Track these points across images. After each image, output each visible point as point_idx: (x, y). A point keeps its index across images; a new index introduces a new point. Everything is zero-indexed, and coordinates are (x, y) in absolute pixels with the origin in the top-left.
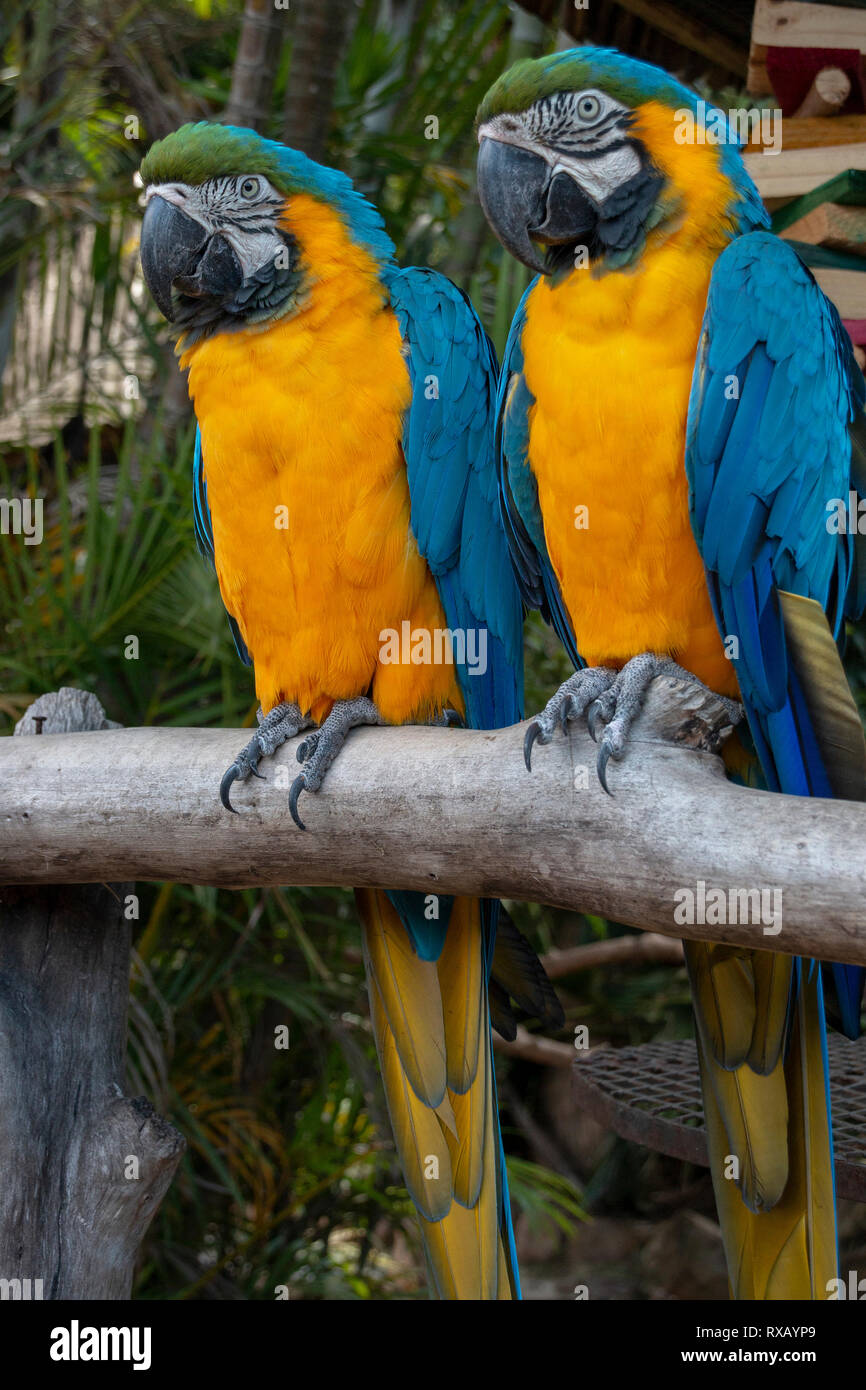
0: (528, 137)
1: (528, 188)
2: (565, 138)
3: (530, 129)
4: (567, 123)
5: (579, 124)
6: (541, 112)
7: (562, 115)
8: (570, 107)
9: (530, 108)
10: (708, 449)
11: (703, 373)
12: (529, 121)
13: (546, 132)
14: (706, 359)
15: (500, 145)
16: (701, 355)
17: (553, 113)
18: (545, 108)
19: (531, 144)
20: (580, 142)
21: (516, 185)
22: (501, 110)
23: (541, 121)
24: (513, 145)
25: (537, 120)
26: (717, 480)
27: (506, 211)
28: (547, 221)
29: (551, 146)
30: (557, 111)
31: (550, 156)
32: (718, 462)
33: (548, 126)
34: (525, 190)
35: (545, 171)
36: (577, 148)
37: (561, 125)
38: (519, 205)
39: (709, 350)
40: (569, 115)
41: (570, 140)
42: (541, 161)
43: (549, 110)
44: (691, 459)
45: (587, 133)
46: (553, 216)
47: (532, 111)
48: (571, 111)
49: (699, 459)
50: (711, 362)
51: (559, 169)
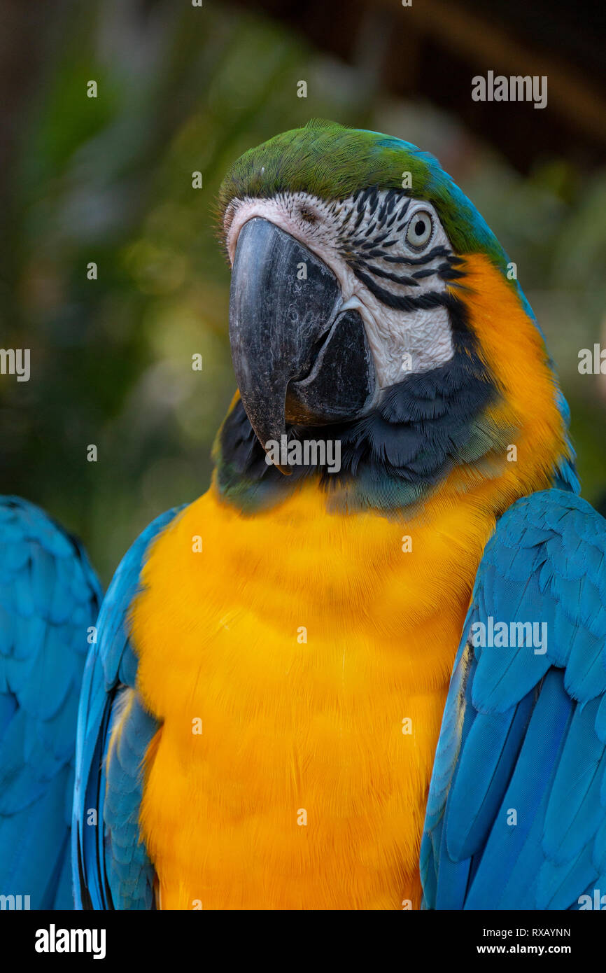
0: (332, 243)
1: (308, 321)
2: (377, 263)
3: (341, 230)
4: (387, 240)
5: (401, 250)
6: (361, 209)
7: (385, 226)
8: (400, 218)
9: (348, 197)
10: (461, 834)
11: (463, 711)
12: (343, 216)
13: (356, 244)
14: (468, 687)
15: (285, 239)
16: (460, 681)
17: (375, 219)
18: (367, 204)
19: (333, 253)
20: (392, 277)
21: (295, 311)
22: (304, 188)
23: (357, 225)
24: (305, 245)
25: (353, 220)
26: (473, 889)
27: (273, 344)
28: (313, 377)
29: (356, 267)
30: (381, 217)
31: (349, 282)
32: (476, 859)
33: (362, 236)
34: (303, 324)
35: (333, 303)
36: (384, 284)
37: (378, 240)
38: (291, 342)
39: (473, 674)
40: (395, 229)
41: (378, 266)
42: (333, 285)
43: (372, 212)
44: (432, 851)
45: (403, 266)
46: (321, 373)
47: (350, 204)
48: (399, 224)
49: (446, 854)
50: (474, 695)
51: (353, 304)
